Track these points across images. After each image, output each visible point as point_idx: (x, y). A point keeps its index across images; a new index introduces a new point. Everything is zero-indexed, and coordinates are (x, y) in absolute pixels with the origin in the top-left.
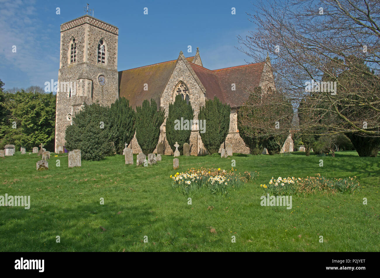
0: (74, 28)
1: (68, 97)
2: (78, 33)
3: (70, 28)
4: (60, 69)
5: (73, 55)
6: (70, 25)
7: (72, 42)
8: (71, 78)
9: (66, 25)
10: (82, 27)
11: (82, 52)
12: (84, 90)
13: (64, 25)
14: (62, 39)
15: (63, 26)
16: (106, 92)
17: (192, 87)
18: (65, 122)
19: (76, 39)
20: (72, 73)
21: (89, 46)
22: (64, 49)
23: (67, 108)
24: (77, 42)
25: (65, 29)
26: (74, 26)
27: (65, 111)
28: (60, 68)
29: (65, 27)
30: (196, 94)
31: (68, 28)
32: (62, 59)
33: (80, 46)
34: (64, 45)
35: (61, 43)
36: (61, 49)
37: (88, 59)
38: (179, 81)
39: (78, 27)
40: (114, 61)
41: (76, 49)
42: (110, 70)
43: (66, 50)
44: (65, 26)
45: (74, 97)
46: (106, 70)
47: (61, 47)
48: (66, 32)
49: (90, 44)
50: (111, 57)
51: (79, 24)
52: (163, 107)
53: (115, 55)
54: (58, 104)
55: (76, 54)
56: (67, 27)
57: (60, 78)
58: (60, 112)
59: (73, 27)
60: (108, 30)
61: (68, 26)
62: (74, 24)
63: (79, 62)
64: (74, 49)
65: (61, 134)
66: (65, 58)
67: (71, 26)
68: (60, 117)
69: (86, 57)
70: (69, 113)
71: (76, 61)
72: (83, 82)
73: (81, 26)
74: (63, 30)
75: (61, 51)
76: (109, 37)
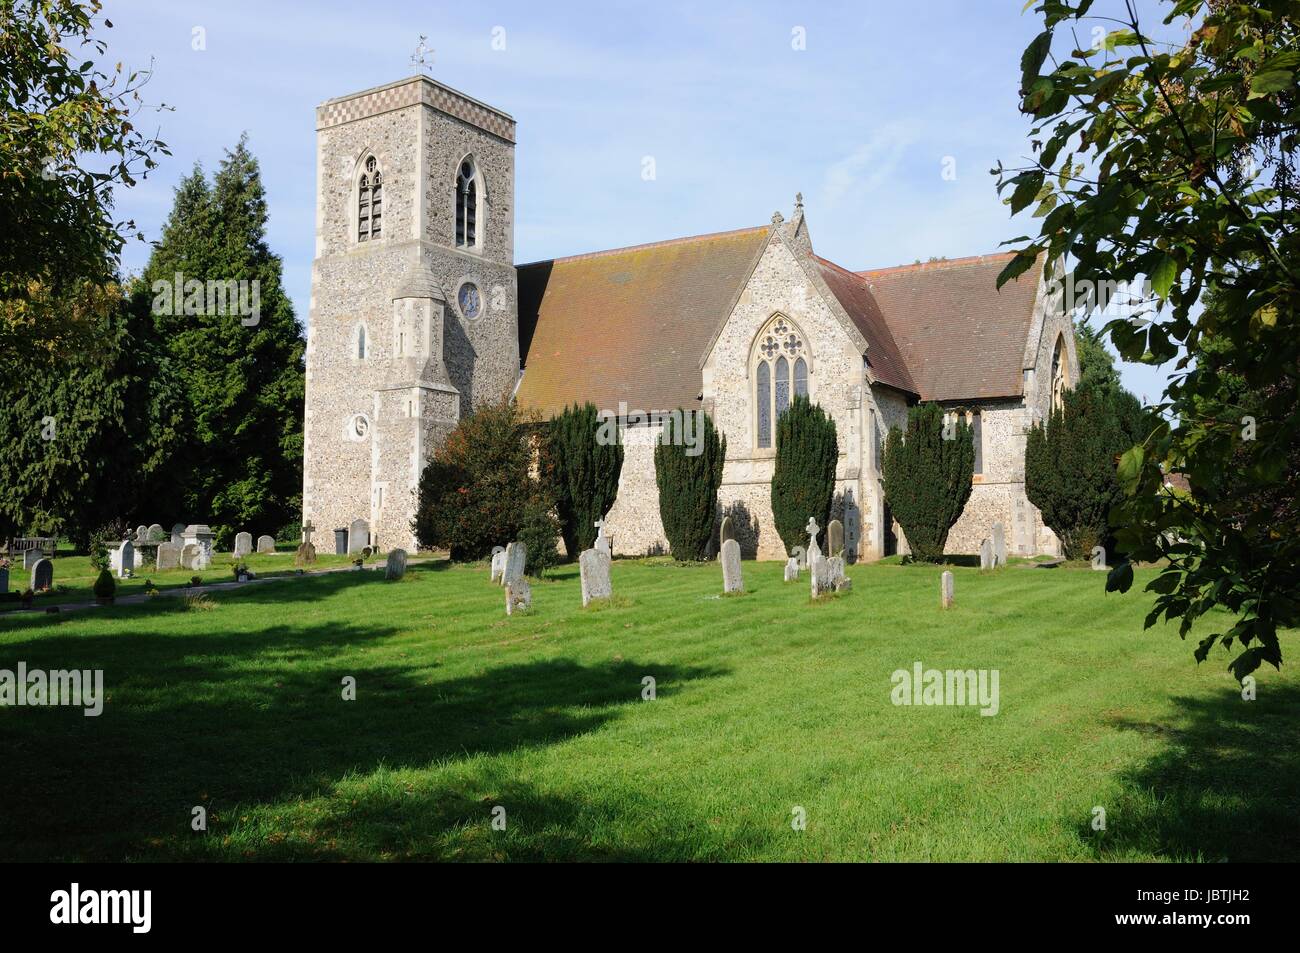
0: (372, 119)
1: (355, 356)
2: (387, 138)
3: (357, 116)
4: (317, 261)
5: (368, 211)
6: (358, 107)
7: (363, 169)
8: (362, 293)
9: (340, 105)
10: (402, 116)
11: (408, 202)
12: (420, 335)
13: (331, 108)
14: (321, 156)
15: (327, 109)
16: (483, 341)
17: (821, 335)
18: (343, 446)
19: (382, 156)
20: (367, 275)
21: (429, 184)
22: (332, 192)
23: (350, 397)
24: (386, 168)
25: (336, 120)
26: (370, 110)
27: (344, 406)
28: (317, 258)
29: (336, 114)
30: (835, 359)
31: (348, 119)
32: (325, 227)
33: (396, 182)
34: (331, 176)
35: (321, 170)
36: (320, 190)
37: (428, 228)
38: (772, 312)
39: (387, 115)
40: (503, 234)
41: (382, 192)
42: (493, 266)
43: (340, 194)
44: (335, 108)
45: (380, 358)
46: (482, 265)
47: (320, 183)
48: (339, 129)
49: (432, 176)
50: (495, 220)
51: (392, 107)
52: (713, 399)
53: (506, 213)
54: (312, 381)
55: (383, 207)
56: (344, 112)
57: (319, 291)
58: (322, 409)
59: (366, 115)
60: (484, 127)
61: (348, 111)
62: (370, 106)
63: (393, 237)
64: (370, 193)
65: (328, 486)
66: (336, 222)
67: (361, 113)
68: (323, 428)
69: (422, 221)
70: (356, 416)
71: (382, 232)
72: (417, 307)
73: (400, 112)
74: (327, 123)
75: (321, 199)
76: (488, 153)
